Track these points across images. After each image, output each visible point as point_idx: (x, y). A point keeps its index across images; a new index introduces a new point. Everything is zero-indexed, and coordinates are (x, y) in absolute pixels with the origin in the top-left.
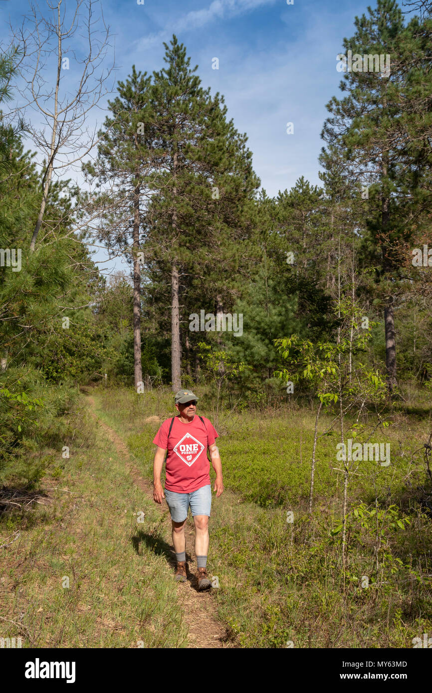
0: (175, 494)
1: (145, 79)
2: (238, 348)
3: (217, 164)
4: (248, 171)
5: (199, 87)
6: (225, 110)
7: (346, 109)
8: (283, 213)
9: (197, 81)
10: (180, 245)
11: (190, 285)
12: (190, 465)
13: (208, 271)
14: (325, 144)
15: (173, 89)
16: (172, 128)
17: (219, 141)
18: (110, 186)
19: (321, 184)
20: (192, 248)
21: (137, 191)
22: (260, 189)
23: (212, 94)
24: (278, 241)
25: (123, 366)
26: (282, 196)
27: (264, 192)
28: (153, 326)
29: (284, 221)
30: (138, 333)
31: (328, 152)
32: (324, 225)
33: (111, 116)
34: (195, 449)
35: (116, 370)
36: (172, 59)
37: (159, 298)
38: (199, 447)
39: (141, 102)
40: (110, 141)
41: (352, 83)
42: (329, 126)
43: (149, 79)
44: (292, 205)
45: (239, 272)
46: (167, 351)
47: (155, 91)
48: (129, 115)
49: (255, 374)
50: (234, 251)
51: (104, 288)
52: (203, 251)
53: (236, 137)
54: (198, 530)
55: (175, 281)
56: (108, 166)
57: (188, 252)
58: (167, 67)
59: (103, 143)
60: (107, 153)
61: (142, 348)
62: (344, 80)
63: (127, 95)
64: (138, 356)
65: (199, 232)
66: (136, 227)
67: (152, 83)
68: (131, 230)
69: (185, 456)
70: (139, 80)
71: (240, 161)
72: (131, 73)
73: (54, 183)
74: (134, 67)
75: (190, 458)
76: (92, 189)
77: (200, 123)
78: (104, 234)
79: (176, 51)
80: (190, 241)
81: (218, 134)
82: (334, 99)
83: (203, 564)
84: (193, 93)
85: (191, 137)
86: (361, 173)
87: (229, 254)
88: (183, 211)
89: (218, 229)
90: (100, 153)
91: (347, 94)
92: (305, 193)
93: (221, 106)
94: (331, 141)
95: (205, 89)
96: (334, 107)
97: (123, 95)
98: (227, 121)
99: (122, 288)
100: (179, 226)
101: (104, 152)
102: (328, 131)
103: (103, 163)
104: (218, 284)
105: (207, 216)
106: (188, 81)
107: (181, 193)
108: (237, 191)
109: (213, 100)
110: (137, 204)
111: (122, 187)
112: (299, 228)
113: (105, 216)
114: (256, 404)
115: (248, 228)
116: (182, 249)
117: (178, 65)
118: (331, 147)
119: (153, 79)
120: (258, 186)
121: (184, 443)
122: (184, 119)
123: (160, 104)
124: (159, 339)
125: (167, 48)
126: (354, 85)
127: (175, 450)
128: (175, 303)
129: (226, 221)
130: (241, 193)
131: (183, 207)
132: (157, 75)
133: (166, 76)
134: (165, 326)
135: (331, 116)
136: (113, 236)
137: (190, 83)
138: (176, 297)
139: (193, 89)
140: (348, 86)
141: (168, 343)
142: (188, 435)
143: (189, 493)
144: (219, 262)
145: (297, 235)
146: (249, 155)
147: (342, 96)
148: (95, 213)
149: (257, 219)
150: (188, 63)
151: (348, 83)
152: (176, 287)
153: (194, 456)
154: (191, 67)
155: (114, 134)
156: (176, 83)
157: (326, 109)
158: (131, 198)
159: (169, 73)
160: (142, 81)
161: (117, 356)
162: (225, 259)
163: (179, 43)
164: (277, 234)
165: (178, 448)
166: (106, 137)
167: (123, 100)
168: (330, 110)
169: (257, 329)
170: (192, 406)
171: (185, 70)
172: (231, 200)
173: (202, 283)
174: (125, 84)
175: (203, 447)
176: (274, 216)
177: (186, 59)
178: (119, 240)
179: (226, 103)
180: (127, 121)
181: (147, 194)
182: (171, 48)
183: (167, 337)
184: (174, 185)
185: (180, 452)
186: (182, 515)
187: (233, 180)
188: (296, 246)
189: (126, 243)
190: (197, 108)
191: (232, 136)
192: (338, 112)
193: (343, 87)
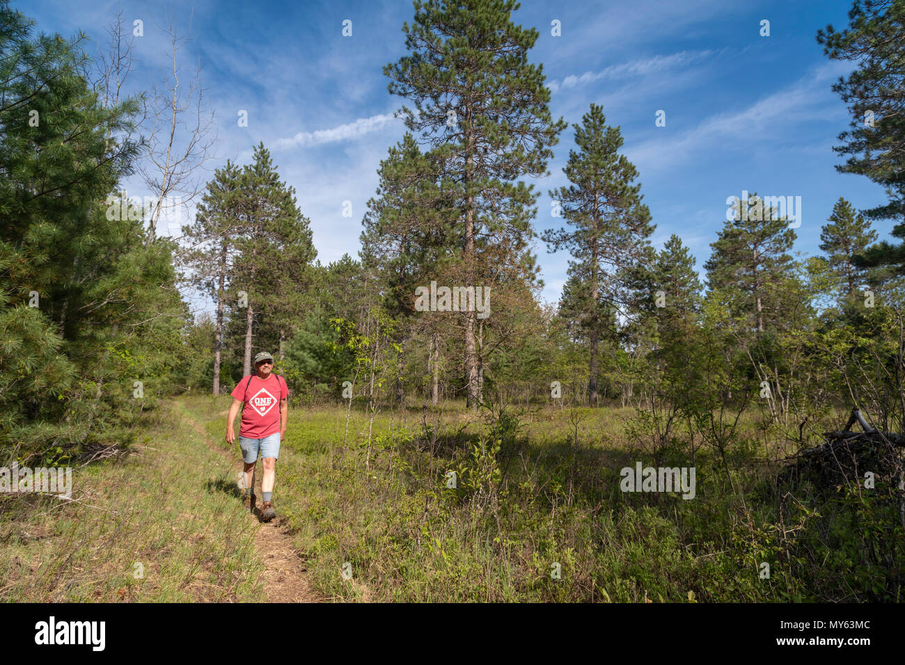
0: (248, 440)
1: (237, 170)
2: (295, 362)
3: (287, 236)
4: (309, 244)
5: (278, 180)
6: (295, 200)
7: (379, 207)
8: (331, 277)
9: (276, 177)
10: (256, 291)
11: (261, 322)
12: (263, 415)
13: (276, 311)
14: (364, 229)
15: (258, 179)
16: (255, 207)
17: (290, 220)
18: (204, 246)
19: (359, 260)
20: (265, 294)
21: (225, 250)
22: (316, 260)
23: (287, 187)
24: (327, 296)
25: (204, 381)
26: (331, 265)
27: (319, 262)
28: (231, 352)
29: (333, 283)
30: (218, 354)
31: (366, 234)
32: (359, 287)
33: (209, 194)
34: (269, 403)
35: (198, 385)
36: (259, 159)
37: (237, 331)
38: (272, 401)
39: (232, 186)
40: (206, 211)
41: (385, 191)
42: (368, 217)
43: (240, 171)
44: (338, 272)
45: (298, 315)
46: (240, 370)
47: (244, 179)
48: (222, 194)
49: (307, 382)
50: (296, 297)
51: (192, 323)
52: (273, 297)
53: (302, 220)
54: (266, 470)
55: (250, 317)
56: (203, 229)
57: (261, 296)
58: (255, 163)
59: (201, 212)
60: (203, 220)
61: (221, 365)
62: (379, 187)
63: (223, 180)
64: (217, 371)
65: (270, 283)
66: (222, 276)
67: (242, 173)
68: (218, 278)
69: (259, 407)
70: (232, 170)
71: (304, 237)
72: (226, 165)
73: (157, 238)
74: (229, 160)
75: (263, 409)
76: (188, 246)
77: (277, 206)
78: (196, 280)
79: (263, 153)
80: (264, 289)
81: (290, 215)
82: (372, 199)
83: (268, 499)
84: (272, 184)
85: (269, 215)
86: (387, 251)
87: (292, 300)
88: (259, 267)
89: (285, 283)
90: (197, 220)
91: (381, 197)
92: (348, 264)
93: (293, 197)
94: (369, 227)
95: (282, 182)
96: (372, 204)
97: (219, 179)
98: (297, 208)
99: (207, 325)
100: (256, 278)
101: (201, 219)
102: (367, 220)
103: (199, 227)
104: (283, 321)
105: (277, 273)
106: (270, 175)
107: (259, 253)
108: (300, 256)
109: (287, 191)
110: (224, 260)
111: (212, 246)
112: (343, 289)
113: (198, 266)
114: (306, 403)
115: (306, 284)
116: (257, 293)
117: (263, 163)
118: (368, 231)
119: (244, 170)
120: (316, 255)
121: (259, 396)
122: (265, 202)
123: (248, 188)
124: (234, 363)
125: (256, 150)
126: (386, 192)
127: (251, 402)
128: (249, 333)
129: (291, 276)
130: (304, 258)
131: (261, 263)
132: (246, 168)
133: (253, 170)
134: (240, 353)
135: (370, 210)
136: (203, 282)
137: (271, 177)
138: (250, 328)
139: (273, 181)
140: (382, 192)
141: (241, 365)
142: (263, 390)
143: (260, 438)
144: (284, 305)
145: (340, 293)
146: (310, 234)
147: (378, 198)
148: (190, 264)
149: (314, 278)
150: (270, 163)
151: (382, 189)
152: (250, 321)
153: (267, 407)
154: (273, 166)
155: (210, 207)
156: (260, 175)
157: (366, 206)
158: (221, 254)
159: (256, 168)
160: (234, 172)
161: (199, 375)
162: (289, 303)
163: (265, 148)
164: (327, 292)
165: (254, 401)
166: (203, 208)
167: (218, 183)
168: (369, 206)
169: (310, 349)
170: (267, 365)
171: (268, 167)
172: (295, 262)
173: (271, 320)
174: (221, 171)
175: (276, 401)
176: (326, 279)
177: (269, 160)
178: (208, 285)
179: (296, 195)
180: (221, 198)
181: (233, 253)
182: (259, 150)
183: (240, 360)
184: (254, 247)
185: (255, 404)
186: (252, 458)
187: (299, 248)
188: (340, 300)
189: (213, 288)
190: (275, 195)
191: (299, 218)
192: (374, 208)
193: (378, 192)
